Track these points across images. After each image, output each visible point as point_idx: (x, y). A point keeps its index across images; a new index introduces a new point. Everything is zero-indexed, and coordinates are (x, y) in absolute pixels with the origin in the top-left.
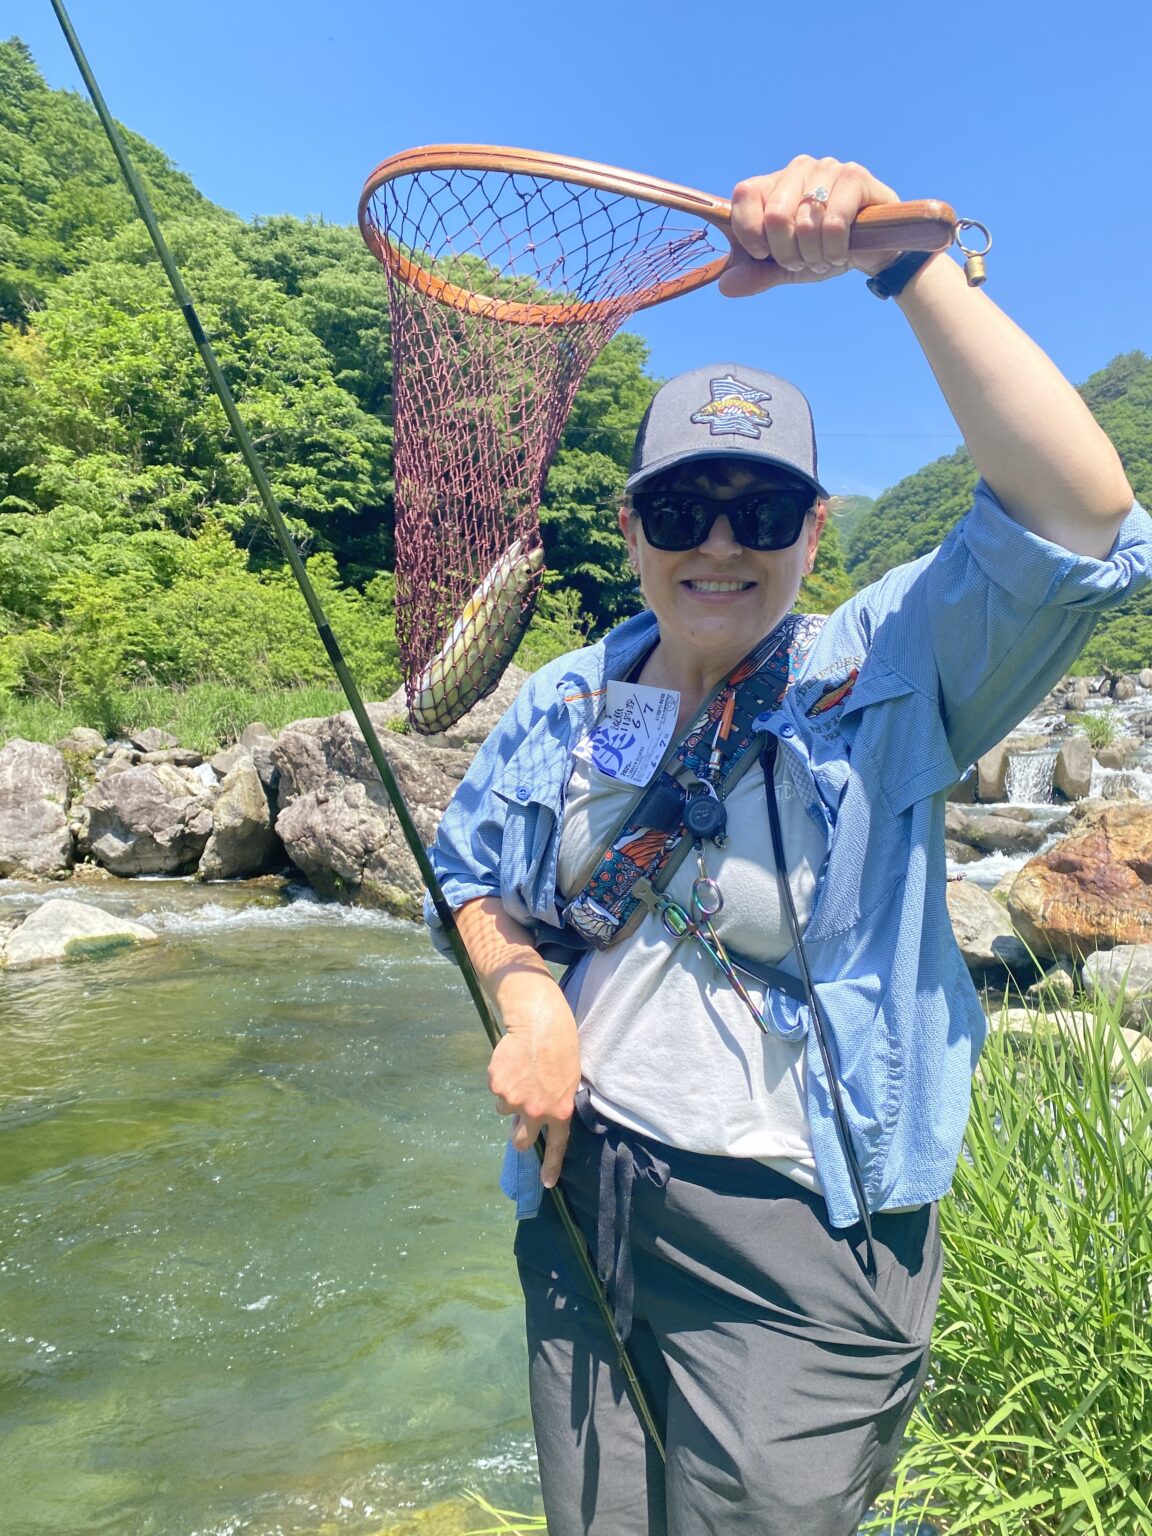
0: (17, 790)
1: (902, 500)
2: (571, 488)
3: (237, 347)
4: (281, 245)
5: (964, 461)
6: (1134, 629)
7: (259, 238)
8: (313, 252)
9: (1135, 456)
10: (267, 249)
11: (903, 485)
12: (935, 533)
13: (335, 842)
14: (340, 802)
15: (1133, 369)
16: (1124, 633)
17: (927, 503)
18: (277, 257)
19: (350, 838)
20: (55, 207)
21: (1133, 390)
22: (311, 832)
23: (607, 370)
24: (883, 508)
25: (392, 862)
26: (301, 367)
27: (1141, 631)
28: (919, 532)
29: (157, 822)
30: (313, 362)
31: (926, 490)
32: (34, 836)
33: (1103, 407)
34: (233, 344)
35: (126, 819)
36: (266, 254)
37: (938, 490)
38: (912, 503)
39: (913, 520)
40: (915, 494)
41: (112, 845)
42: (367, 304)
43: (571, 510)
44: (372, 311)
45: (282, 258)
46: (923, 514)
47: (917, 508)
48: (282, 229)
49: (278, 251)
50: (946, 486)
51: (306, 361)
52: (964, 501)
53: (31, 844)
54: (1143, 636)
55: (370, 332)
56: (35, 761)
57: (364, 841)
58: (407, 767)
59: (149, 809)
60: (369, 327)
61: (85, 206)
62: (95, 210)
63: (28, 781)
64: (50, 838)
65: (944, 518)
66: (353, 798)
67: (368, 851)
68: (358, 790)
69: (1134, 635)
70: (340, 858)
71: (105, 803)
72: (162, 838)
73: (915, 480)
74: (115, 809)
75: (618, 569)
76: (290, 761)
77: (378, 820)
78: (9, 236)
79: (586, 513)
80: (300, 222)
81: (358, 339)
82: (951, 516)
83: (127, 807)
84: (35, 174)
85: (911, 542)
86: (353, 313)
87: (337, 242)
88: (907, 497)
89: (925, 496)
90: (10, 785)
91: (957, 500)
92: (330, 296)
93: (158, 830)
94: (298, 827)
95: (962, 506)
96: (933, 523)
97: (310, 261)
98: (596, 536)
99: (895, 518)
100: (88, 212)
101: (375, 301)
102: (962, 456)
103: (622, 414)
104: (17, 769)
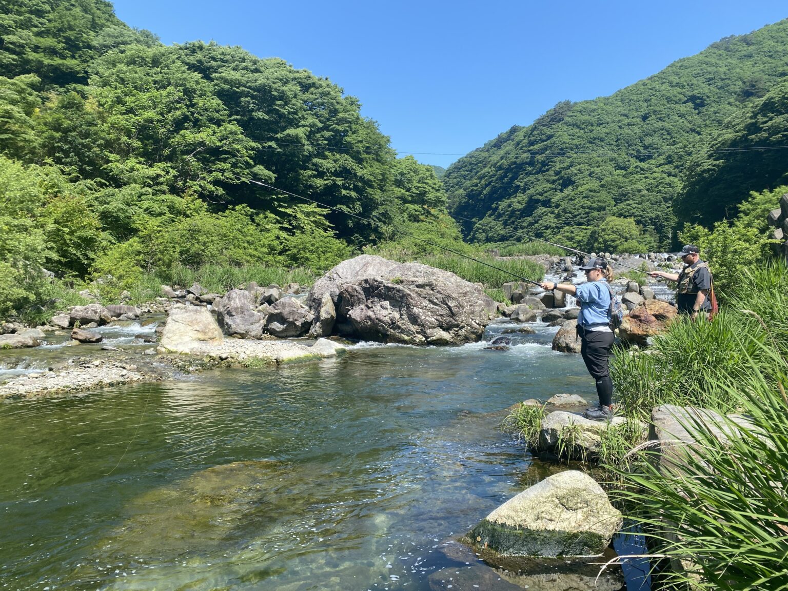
0: (241, 307)
1: (460, 169)
2: (333, 170)
3: (188, 106)
4: (199, 55)
5: (488, 150)
6: (572, 232)
7: (189, 52)
8: (214, 59)
9: (569, 150)
10: (191, 58)
11: (459, 161)
12: (476, 185)
13: (380, 321)
14: (379, 308)
15: (566, 109)
16: (568, 234)
17: (471, 171)
18: (197, 61)
19: (387, 319)
20: (50, 21)
21: (566, 119)
22: (369, 318)
23: (346, 115)
24: (450, 173)
25: (403, 327)
26: (216, 115)
27: (575, 233)
28: (469, 185)
29: (296, 317)
30: (221, 113)
31: (470, 164)
32: (252, 324)
33: (553, 126)
34: (186, 105)
35: (285, 317)
36: (192, 60)
37: (476, 165)
38: (464, 171)
39: (465, 179)
40: (465, 166)
41: (277, 326)
42: (245, 86)
43: (333, 180)
44: (246, 89)
45: (200, 61)
46: (469, 176)
47: (467, 173)
48: (198, 47)
49: (198, 59)
50: (480, 162)
51: (217, 112)
52: (490, 170)
53: (251, 327)
54: (577, 235)
55: (247, 99)
56: (245, 297)
57: (391, 320)
58: (409, 295)
59: (292, 313)
60: (247, 97)
61: (68, 21)
62: (72, 23)
63: (244, 304)
64: (258, 325)
65: (481, 178)
66: (385, 306)
67: (393, 323)
68: (387, 303)
69: (573, 235)
70: (382, 326)
71: (276, 311)
72: (298, 323)
73: (465, 159)
74: (281, 313)
75: (354, 207)
76: (349, 294)
77: (395, 313)
78: (29, 36)
79: (340, 181)
80: (206, 45)
81: (240, 102)
82: (484, 177)
83: (286, 312)
84: (38, 3)
85: (465, 190)
86: (238, 90)
87: (226, 55)
88: (461, 168)
89: (470, 167)
90: (239, 306)
91: (486, 170)
92: (226, 81)
93: (296, 320)
94: (363, 317)
95: (489, 173)
96: (475, 181)
97: (213, 63)
98: (344, 192)
99: (456, 178)
100: (69, 24)
101: (249, 84)
102: (487, 148)
103: (354, 136)
104: (239, 300)
